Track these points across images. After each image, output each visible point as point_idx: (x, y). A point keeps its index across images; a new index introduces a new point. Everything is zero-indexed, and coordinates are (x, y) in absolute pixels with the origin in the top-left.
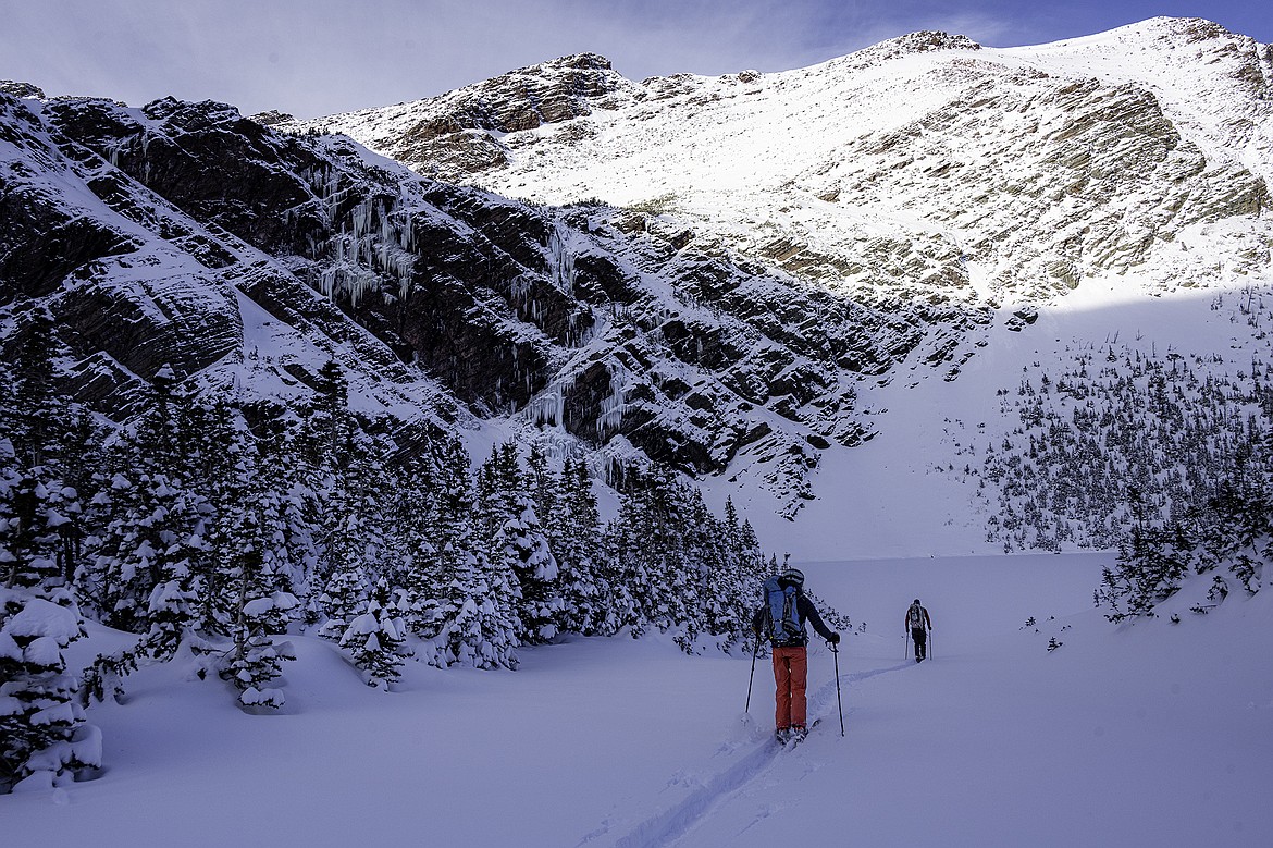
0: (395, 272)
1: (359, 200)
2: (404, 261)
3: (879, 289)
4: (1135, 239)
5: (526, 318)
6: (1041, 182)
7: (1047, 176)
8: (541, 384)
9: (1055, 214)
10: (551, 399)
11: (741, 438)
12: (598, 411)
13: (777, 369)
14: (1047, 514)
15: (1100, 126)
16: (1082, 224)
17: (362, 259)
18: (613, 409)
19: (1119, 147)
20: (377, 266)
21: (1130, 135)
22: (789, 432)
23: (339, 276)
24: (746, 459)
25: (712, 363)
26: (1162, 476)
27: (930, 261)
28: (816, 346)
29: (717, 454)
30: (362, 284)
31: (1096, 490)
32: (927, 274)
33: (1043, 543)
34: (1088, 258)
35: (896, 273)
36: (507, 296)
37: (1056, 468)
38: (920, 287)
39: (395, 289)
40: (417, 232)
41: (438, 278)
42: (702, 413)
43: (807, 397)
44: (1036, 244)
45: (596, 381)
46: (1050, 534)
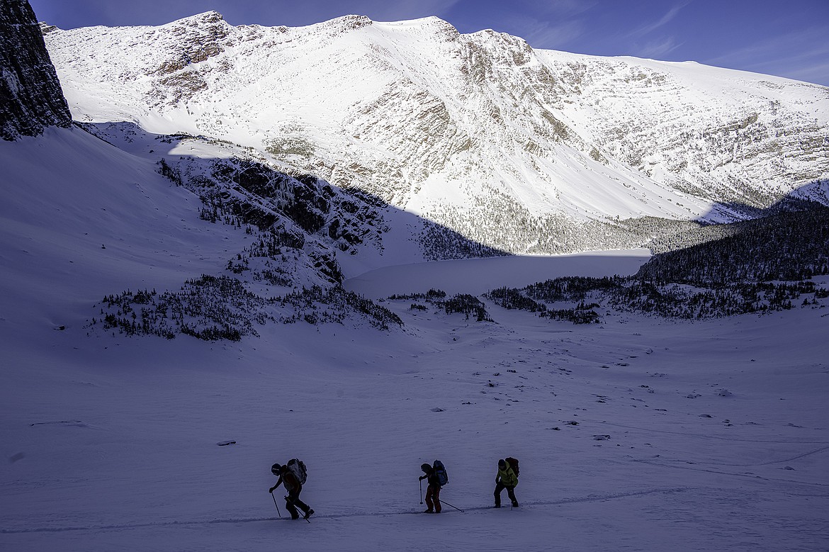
0: (290, 199)
1: (281, 181)
2: (292, 196)
3: (382, 179)
4: (441, 160)
5: (317, 207)
6: (417, 136)
7: (418, 134)
8: (323, 225)
9: (421, 150)
10: (326, 229)
11: (365, 233)
12: (336, 231)
13: (367, 211)
14: (434, 252)
15: (431, 114)
16: (428, 154)
17: (283, 197)
18: (340, 231)
19: (436, 124)
20: (287, 198)
21: (438, 119)
22: (373, 229)
23: (279, 202)
24: (366, 239)
25: (353, 211)
26: (454, 242)
27: (393, 169)
28: (371, 201)
29: (360, 238)
30: (284, 204)
31: (442, 246)
32: (393, 173)
33: (434, 259)
34: (430, 166)
35: (385, 173)
36: (313, 202)
37: (434, 240)
38: (391, 178)
39: (290, 203)
40: (294, 188)
41: (300, 200)
42: (355, 227)
43: (373, 218)
44: (418, 162)
45: (336, 224)
46: (435, 257)
